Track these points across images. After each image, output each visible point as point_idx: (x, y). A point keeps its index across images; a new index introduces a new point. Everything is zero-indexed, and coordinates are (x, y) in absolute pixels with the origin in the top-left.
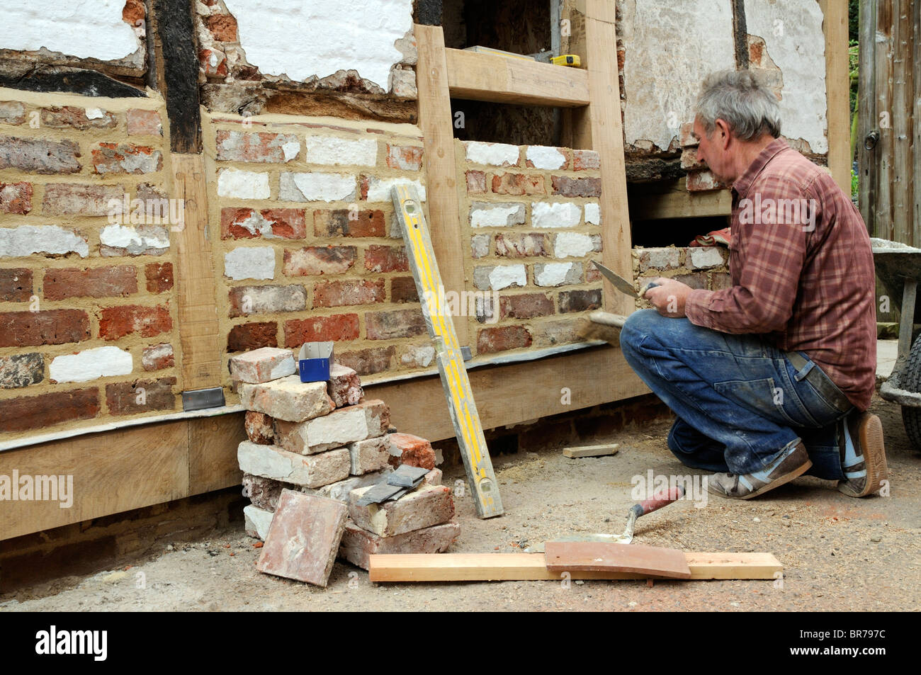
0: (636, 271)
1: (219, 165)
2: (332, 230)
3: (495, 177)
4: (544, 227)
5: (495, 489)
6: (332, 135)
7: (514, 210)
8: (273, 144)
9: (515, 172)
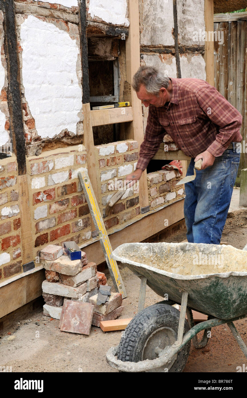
0: (149, 186)
1: (31, 177)
2: (62, 193)
3: (108, 160)
4: (122, 176)
5: (123, 287)
6: (62, 156)
7: (113, 171)
8: (46, 165)
9: (113, 156)
